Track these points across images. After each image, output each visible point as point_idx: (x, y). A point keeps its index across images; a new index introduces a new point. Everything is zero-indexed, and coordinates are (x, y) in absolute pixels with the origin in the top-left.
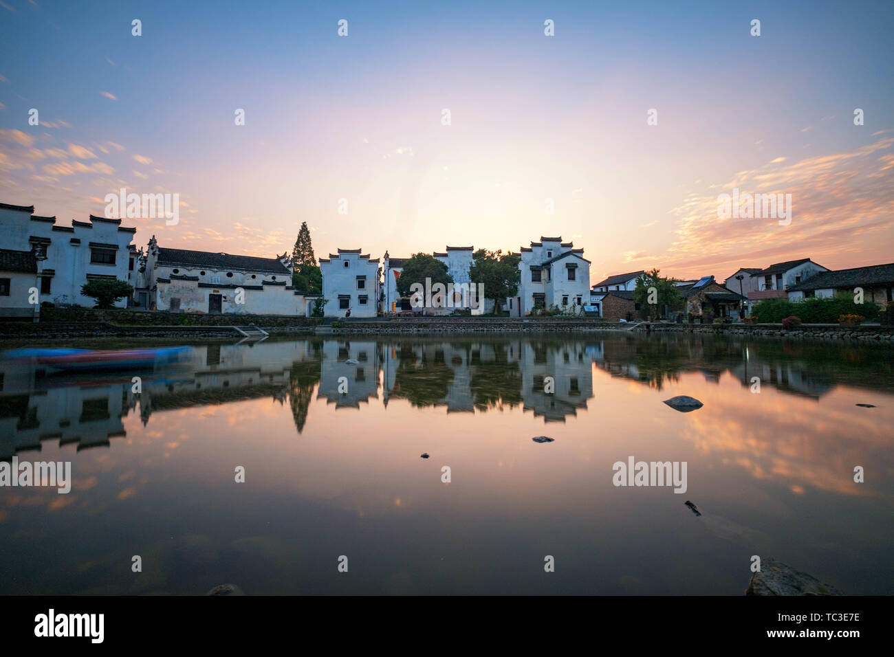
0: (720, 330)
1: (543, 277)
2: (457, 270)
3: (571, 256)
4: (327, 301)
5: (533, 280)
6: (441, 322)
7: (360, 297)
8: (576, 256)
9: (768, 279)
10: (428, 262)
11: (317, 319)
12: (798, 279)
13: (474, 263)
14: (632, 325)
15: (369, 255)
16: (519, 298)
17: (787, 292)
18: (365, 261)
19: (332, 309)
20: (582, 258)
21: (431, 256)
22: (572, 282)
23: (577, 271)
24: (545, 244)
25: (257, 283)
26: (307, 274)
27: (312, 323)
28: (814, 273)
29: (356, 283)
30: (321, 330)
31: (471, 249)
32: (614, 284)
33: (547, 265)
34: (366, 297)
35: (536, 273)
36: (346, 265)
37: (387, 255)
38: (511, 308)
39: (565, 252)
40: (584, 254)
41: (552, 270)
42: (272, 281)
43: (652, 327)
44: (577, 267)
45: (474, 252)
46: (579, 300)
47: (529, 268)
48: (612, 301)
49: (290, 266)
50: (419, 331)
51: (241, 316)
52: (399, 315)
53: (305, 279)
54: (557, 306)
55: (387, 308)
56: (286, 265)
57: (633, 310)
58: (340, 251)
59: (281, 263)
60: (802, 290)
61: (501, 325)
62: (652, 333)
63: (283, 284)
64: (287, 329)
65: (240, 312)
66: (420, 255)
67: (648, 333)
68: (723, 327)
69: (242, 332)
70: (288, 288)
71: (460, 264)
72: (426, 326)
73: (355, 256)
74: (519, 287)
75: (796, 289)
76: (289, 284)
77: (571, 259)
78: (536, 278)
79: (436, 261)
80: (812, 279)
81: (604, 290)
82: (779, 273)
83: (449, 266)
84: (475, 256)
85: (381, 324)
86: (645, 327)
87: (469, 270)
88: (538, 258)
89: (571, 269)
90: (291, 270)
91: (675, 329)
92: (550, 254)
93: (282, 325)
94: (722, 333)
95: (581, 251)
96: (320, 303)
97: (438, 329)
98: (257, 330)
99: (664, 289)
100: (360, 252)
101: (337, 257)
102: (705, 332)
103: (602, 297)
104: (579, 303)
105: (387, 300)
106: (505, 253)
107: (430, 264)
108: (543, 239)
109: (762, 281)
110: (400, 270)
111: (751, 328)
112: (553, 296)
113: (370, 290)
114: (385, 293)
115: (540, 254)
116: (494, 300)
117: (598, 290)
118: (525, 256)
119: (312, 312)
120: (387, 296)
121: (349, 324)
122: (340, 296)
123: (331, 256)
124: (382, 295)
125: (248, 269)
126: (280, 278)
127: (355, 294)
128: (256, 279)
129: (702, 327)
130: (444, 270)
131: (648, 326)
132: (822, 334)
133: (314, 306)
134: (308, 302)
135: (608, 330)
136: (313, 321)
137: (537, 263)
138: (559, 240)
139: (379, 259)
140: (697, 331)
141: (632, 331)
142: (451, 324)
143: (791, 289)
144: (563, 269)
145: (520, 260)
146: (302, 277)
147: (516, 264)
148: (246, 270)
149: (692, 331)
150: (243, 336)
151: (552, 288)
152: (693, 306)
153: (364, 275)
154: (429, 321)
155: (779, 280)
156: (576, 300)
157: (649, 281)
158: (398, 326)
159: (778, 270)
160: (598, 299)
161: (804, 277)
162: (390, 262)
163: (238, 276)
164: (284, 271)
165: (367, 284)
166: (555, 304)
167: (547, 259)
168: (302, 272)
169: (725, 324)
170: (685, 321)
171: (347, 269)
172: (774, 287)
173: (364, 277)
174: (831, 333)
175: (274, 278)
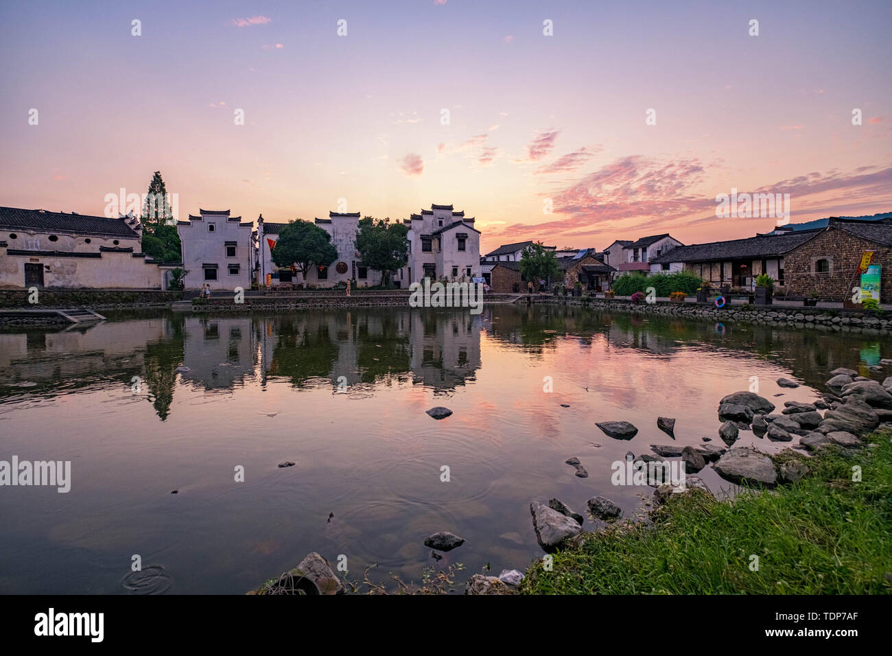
0: (587, 303)
1: (433, 247)
2: (341, 238)
3: (461, 226)
4: (187, 272)
5: (424, 250)
6: (323, 296)
7: (230, 266)
8: (466, 226)
9: (636, 252)
10: (308, 230)
11: (175, 293)
12: (659, 252)
13: (359, 232)
14: (515, 297)
15: (240, 217)
16: (409, 268)
17: (650, 264)
18: (235, 225)
19: (194, 280)
20: (472, 229)
21: (312, 223)
22: (462, 253)
23: (467, 241)
24: (436, 212)
25: (93, 248)
26: (163, 235)
27: (169, 298)
28: (672, 247)
29: (224, 251)
30: (179, 306)
31: (358, 215)
32: (505, 254)
33: (438, 234)
34: (238, 266)
35: (427, 243)
36: (212, 228)
37: (261, 220)
38: (402, 278)
39: (456, 221)
40: (475, 223)
41: (442, 240)
42: (113, 246)
43: (532, 299)
44: (467, 237)
45: (360, 219)
46: (469, 271)
47: (419, 236)
48: (501, 272)
49: (138, 228)
50: (297, 306)
51: (72, 290)
52: (274, 289)
53: (161, 242)
54: (446, 278)
55: (262, 281)
56: (133, 227)
57: (520, 281)
58: (202, 212)
59: (125, 224)
60: (661, 263)
61: (387, 299)
62: (532, 305)
63: (129, 250)
64: (136, 306)
65: (71, 284)
66: (298, 221)
67: (529, 305)
68: (589, 300)
69: (69, 317)
70: (135, 256)
71: (345, 231)
72: (305, 301)
73: (223, 219)
74: (409, 257)
75: (656, 262)
76: (138, 249)
77: (461, 229)
78: (427, 248)
79: (318, 229)
80: (670, 253)
81: (496, 260)
82: (644, 247)
83: (332, 235)
84: (362, 223)
85: (253, 299)
86: (526, 299)
87: (355, 239)
88: (429, 227)
89: (461, 239)
90: (140, 232)
91: (552, 300)
92: (441, 223)
93: (130, 301)
94: (588, 305)
95: (472, 221)
96: (177, 274)
97: (319, 304)
98: (91, 314)
99: (545, 262)
100: (229, 215)
101: (199, 218)
102: (575, 304)
103: (492, 267)
104: (469, 274)
105: (262, 269)
106: (393, 221)
107: (310, 232)
108: (434, 207)
109: (631, 253)
110: (275, 238)
111: (609, 301)
112: (443, 267)
113: (241, 258)
114: (260, 262)
115: (431, 222)
116: (381, 272)
117: (490, 259)
118: (415, 223)
119: (169, 285)
120: (262, 266)
121: (213, 300)
122: (204, 265)
123: (191, 217)
124: (257, 264)
125: (80, 232)
126: (124, 243)
127: (223, 262)
128: (91, 245)
129: (573, 299)
130: (326, 239)
131: (529, 298)
132: (658, 308)
133: (171, 278)
134: (163, 272)
135: (492, 303)
136: (171, 295)
137: (428, 232)
138: (450, 208)
139: (252, 223)
140: (569, 303)
141: (514, 303)
142: (334, 298)
143: (653, 262)
144: (453, 239)
145: (410, 228)
146: (157, 239)
147: (404, 234)
148: (76, 233)
149: (565, 303)
150: (71, 323)
151: (442, 258)
152: (571, 278)
153: (235, 240)
154: (310, 295)
155: (644, 253)
156: (466, 272)
157: (533, 252)
158: (273, 301)
159: (645, 242)
160: (488, 269)
161: (664, 251)
162: (264, 228)
163: (65, 241)
164: (131, 234)
165: (238, 251)
166: (445, 275)
167: (438, 228)
168: (157, 234)
169: (591, 297)
170: (560, 294)
171: (212, 233)
172: (640, 260)
173: (235, 243)
174: (665, 307)
175: (116, 242)
